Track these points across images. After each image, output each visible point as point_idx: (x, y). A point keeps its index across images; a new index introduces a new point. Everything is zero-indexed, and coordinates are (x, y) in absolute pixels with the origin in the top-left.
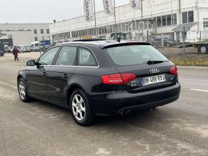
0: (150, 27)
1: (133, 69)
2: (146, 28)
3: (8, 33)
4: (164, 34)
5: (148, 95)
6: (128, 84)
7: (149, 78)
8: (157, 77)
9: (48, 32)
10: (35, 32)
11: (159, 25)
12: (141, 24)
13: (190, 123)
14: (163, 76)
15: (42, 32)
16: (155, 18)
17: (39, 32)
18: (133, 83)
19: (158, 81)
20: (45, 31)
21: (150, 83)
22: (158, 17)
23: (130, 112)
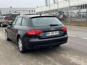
0: (77, 9)
1: (42, 28)
2: (75, 9)
3: (19, 12)
4: (83, 12)
5: (48, 40)
6: (39, 35)
7: (50, 33)
8: (54, 32)
9: (35, 11)
10: (30, 11)
11: (81, 9)
12: (74, 8)
13: (70, 54)
14: (58, 32)
15: (32, 11)
16: (80, 5)
17: (31, 11)
18: (41, 35)
19: (55, 34)
20: (33, 11)
21: (50, 35)
22: (81, 5)
23: (39, 48)
